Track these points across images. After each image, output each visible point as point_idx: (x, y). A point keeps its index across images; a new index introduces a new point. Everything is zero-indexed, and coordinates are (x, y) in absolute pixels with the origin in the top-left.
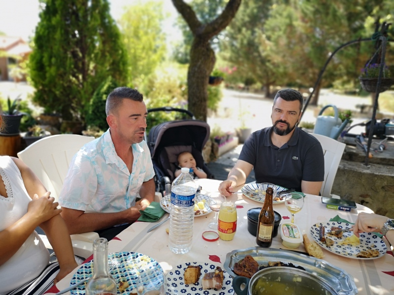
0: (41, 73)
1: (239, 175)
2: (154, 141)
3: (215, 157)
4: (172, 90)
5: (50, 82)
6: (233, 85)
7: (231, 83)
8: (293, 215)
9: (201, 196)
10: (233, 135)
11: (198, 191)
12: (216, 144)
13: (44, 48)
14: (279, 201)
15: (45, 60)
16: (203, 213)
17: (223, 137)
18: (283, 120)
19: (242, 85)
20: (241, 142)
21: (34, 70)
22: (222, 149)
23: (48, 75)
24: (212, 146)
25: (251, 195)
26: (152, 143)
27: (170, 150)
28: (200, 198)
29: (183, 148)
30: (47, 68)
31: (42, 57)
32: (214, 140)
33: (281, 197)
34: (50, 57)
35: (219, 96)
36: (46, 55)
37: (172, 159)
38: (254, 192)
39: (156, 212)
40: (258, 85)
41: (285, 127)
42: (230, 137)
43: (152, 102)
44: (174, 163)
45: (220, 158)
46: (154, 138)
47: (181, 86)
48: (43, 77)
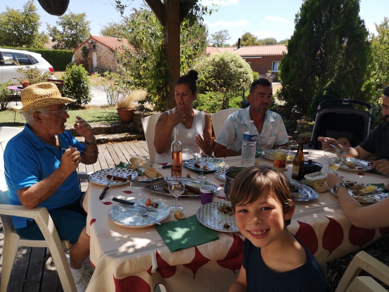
30: (290, 69)
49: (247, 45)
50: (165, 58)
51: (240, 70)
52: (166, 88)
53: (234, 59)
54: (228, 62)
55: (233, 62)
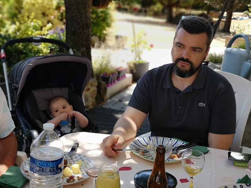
1: (128, 127)
2: (17, 83)
3: (103, 100)
4: (47, 12)
6: (126, 7)
7: (124, 4)
8: (192, 178)
9: (77, 155)
10: (125, 71)
11: (73, 149)
12: (103, 83)
14: (177, 159)
16: (79, 180)
17: (113, 74)
18: (185, 57)
19: (138, 6)
20: (135, 80)
22: (111, 89)
24: (99, 87)
25: (141, 152)
26: (15, 85)
27: (39, 95)
28: (75, 159)
29: (56, 91)
32: (101, 78)
33: (179, 154)
35: (109, 21)
37: (42, 106)
38: (145, 148)
39: (14, 181)
40: (158, 7)
41: (187, 67)
42: (121, 74)
43: (19, 30)
44: (45, 112)
45: (109, 101)
46: (17, 79)
47: (58, 8)
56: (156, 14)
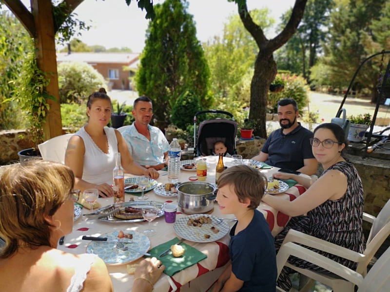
0: (143, 86)
5: (149, 92)
13: (147, 66)
15: (147, 76)
21: (139, 83)
23: (148, 87)
27: (209, 140)
29: (219, 139)
30: (148, 82)
31: (145, 73)
34: (151, 74)
36: (148, 72)
37: (209, 147)
41: (286, 123)
44: (211, 150)
48: (145, 89)
49: (77, 51)
50: (41, 74)
51: (94, 81)
52: (45, 107)
53: (86, 70)
54: (80, 72)
55: (86, 73)
56: (365, 96)
